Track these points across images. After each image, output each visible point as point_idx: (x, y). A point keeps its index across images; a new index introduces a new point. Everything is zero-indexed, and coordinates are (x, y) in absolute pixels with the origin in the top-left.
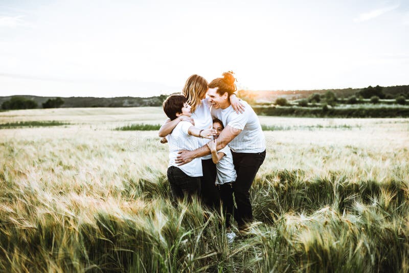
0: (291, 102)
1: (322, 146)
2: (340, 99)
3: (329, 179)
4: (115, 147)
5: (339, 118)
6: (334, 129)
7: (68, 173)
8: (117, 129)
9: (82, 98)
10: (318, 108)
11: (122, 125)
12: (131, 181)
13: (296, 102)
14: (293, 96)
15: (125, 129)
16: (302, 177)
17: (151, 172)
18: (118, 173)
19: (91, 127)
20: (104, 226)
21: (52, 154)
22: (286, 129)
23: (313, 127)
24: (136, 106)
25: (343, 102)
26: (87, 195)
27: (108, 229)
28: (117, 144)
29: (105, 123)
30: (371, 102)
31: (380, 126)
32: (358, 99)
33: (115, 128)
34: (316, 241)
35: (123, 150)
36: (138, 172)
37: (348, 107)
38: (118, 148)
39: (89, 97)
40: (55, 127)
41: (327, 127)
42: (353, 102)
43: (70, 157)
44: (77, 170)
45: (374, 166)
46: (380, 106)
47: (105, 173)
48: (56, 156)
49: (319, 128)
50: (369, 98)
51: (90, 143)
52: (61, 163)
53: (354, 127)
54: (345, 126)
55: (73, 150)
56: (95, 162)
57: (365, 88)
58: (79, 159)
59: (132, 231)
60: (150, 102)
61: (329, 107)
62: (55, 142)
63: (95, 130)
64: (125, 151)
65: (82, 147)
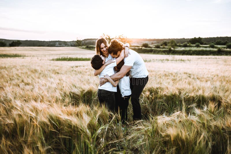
0: (151, 46)
1: (171, 72)
2: (178, 44)
3: (178, 93)
4: (53, 71)
5: (178, 55)
6: (175, 61)
7: (28, 87)
8: (53, 60)
9: (32, 41)
10: (166, 49)
11: (56, 57)
12: (65, 93)
13: (154, 46)
14: (152, 42)
15: (58, 60)
16: (162, 92)
17: (76, 87)
18: (57, 88)
19: (38, 58)
20: (53, 122)
21: (17, 75)
22: (148, 62)
23: (163, 60)
24: (63, 46)
25: (180, 46)
26: (41, 102)
27: (55, 124)
28: (54, 69)
29: (45, 56)
30: (195, 46)
31: (201, 60)
32: (188, 45)
33: (52, 59)
34: (178, 135)
36: (68, 87)
37: (183, 49)
38: (55, 72)
39: (36, 41)
40: (17, 58)
41: (171, 60)
42: (185, 46)
43: (28, 77)
44: (33, 86)
46: (201, 49)
47: (49, 88)
48: (19, 77)
49: (167, 61)
50: (194, 44)
51: (38, 68)
52: (23, 81)
53: (186, 61)
54: (182, 60)
55: (29, 73)
56: (42, 81)
57: (192, 39)
58: (33, 79)
59: (70, 126)
60: (71, 44)
61: (172, 49)
62: (18, 68)
63: (40, 60)
64: (59, 73)
65: (34, 71)
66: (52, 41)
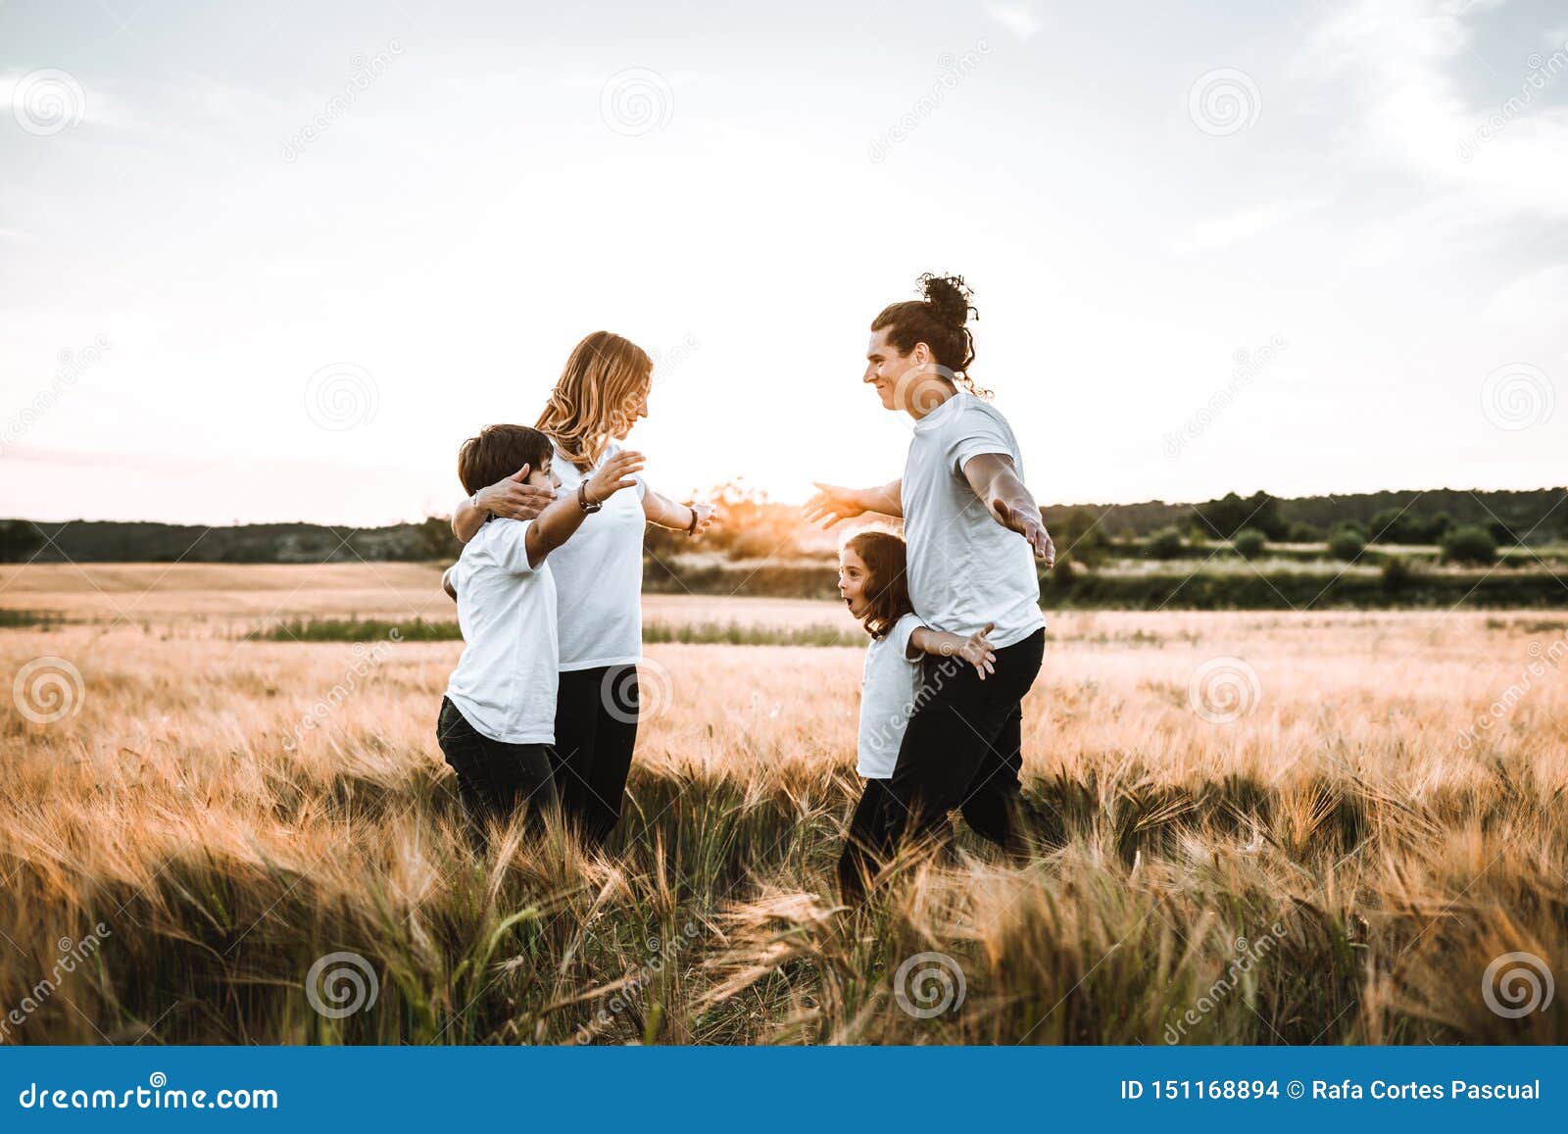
2: (1117, 540)
4: (241, 681)
5: (1115, 609)
6: (1097, 647)
7: (45, 755)
8: (255, 637)
9: (113, 525)
11: (267, 625)
12: (303, 778)
15: (281, 635)
17: (383, 751)
19: (147, 630)
24: (331, 561)
25: (1132, 552)
27: (201, 908)
28: (252, 674)
29: (203, 619)
30: (1232, 553)
31: (1271, 637)
32: (1185, 542)
33: (244, 631)
34: (1031, 917)
35: (271, 693)
36: (329, 748)
37: (1150, 568)
38: (252, 686)
39: (143, 523)
41: (1070, 639)
42: (1167, 550)
45: (1250, 733)
46: (1270, 567)
47: (197, 751)
50: (1227, 534)
51: (145, 674)
52: (18, 729)
53: (1170, 639)
54: (1139, 637)
56: (157, 723)
57: (1213, 501)
58: (95, 716)
59: (299, 912)
60: (385, 544)
61: (1079, 568)
63: (164, 638)
64: (282, 694)
65: (109, 686)
66: (252, 527)
